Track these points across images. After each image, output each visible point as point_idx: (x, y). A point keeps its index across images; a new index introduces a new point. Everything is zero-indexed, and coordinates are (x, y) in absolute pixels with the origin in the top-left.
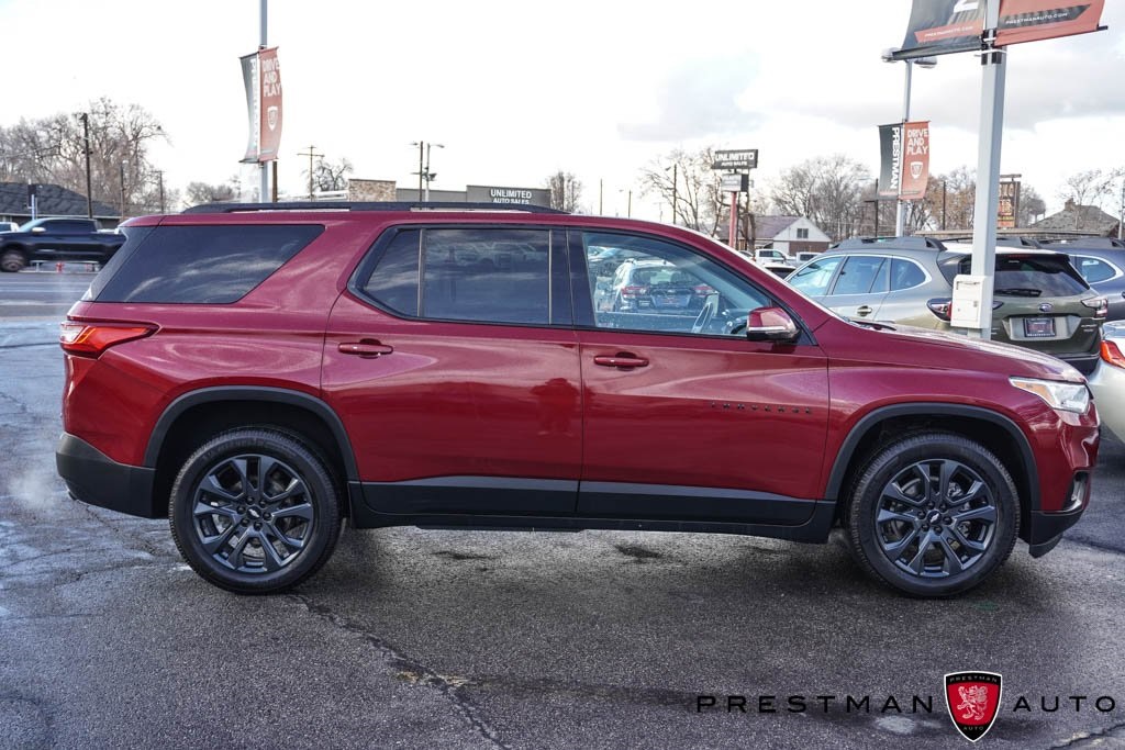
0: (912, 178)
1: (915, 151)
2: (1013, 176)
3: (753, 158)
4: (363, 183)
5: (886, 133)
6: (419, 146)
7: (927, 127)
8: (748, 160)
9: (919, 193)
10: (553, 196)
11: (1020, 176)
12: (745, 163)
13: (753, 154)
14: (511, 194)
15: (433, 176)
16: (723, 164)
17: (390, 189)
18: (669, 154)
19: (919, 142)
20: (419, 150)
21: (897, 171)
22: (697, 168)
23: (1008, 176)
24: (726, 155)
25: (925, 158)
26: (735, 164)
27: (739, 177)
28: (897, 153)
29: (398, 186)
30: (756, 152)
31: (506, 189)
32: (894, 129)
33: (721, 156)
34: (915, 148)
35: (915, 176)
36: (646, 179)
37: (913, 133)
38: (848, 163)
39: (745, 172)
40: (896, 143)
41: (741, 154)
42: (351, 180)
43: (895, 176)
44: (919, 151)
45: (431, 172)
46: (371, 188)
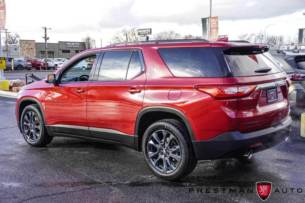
0: (213, 34)
1: (214, 26)
2: (225, 36)
3: (150, 31)
4: (24, 41)
5: (204, 21)
6: (44, 28)
7: (217, 18)
8: (148, 32)
9: (215, 39)
10: (86, 44)
11: (227, 36)
12: (148, 33)
13: (150, 30)
14: (73, 44)
15: (48, 38)
16: (141, 33)
17: (33, 43)
18: (121, 31)
19: (215, 23)
20: (44, 30)
21: (208, 32)
22: (130, 35)
23: (223, 36)
24: (141, 31)
25: (217, 28)
26: (145, 33)
27: (146, 37)
28: (208, 27)
29: (36, 42)
30: (151, 29)
31: (71, 42)
32: (207, 19)
33: (140, 31)
34: (214, 25)
35: (214, 34)
36: (115, 39)
37: (213, 20)
38: (174, 33)
39: (147, 35)
40: (207, 24)
41: (146, 30)
42: (20, 40)
43: (208, 34)
44: (215, 26)
45: (47, 37)
46: (27, 43)
